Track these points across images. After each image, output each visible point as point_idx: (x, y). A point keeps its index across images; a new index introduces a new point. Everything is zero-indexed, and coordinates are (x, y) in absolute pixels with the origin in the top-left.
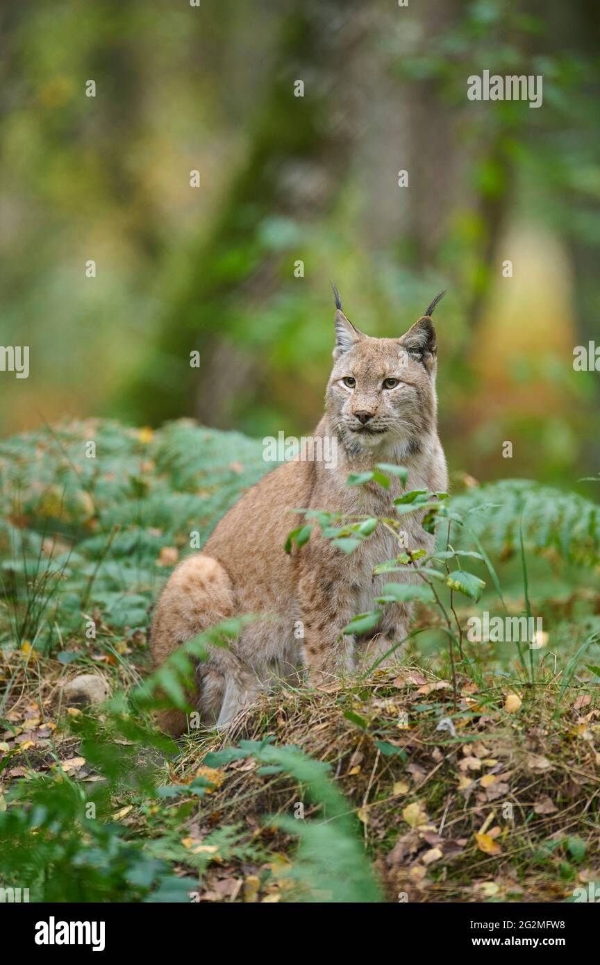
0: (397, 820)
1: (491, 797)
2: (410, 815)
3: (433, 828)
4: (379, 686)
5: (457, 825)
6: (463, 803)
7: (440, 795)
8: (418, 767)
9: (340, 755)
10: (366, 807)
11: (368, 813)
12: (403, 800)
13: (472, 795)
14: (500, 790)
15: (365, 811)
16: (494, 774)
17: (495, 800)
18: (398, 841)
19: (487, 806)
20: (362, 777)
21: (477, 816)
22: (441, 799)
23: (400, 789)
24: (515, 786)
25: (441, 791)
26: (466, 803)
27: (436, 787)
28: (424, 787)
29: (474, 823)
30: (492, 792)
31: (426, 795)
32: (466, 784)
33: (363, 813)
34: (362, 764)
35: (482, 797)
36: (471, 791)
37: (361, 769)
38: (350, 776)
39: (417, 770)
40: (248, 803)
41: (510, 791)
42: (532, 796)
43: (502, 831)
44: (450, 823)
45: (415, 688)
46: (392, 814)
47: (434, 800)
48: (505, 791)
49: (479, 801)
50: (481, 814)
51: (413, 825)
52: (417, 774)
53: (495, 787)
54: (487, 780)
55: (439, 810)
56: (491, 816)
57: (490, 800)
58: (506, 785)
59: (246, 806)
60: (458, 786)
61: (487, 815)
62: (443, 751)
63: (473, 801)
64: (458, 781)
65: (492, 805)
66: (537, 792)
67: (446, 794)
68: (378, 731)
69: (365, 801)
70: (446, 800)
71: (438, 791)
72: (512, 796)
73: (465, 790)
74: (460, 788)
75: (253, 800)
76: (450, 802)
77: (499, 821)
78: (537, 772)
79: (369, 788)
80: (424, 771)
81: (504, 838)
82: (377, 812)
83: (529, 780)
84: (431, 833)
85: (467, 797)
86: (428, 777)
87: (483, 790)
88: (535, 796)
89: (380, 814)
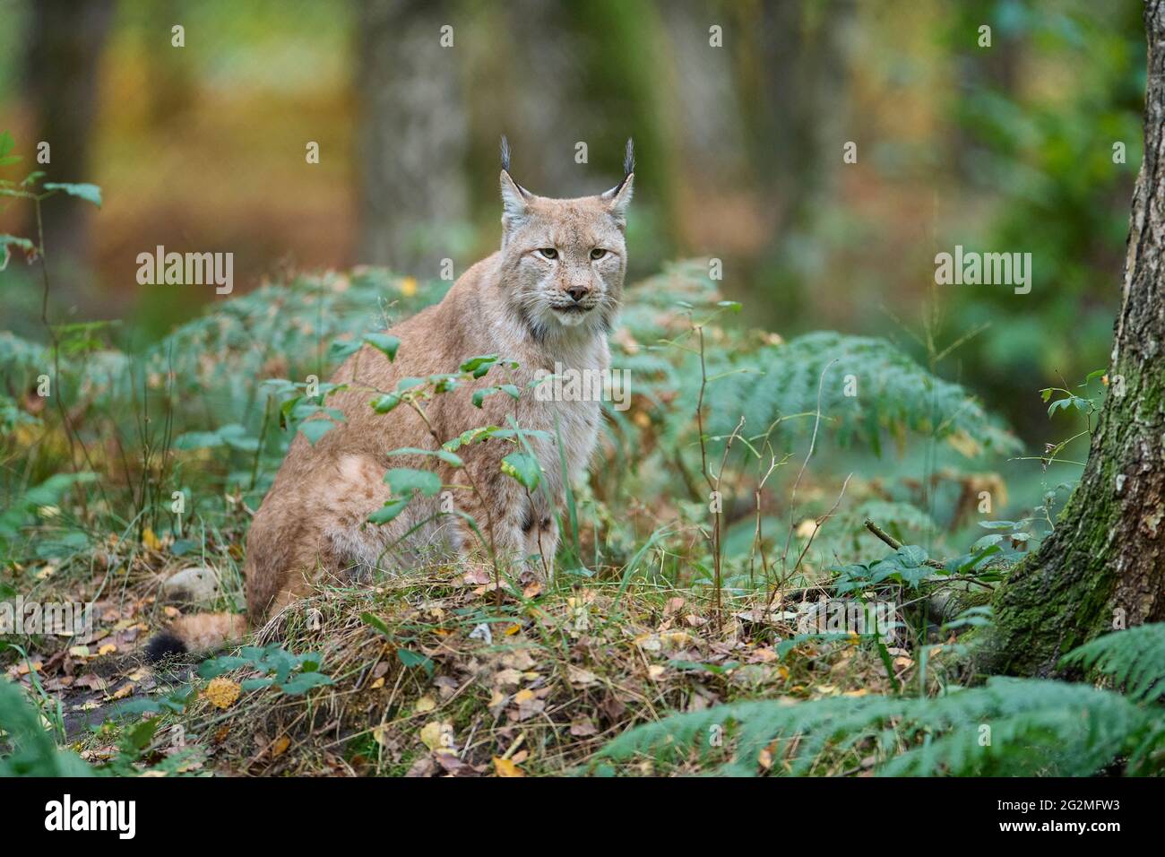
0: (416, 742)
1: (524, 715)
2: (429, 735)
3: (454, 752)
4: (435, 585)
5: (483, 748)
6: (492, 722)
7: (469, 713)
8: (449, 681)
9: (364, 665)
10: (383, 726)
11: (385, 733)
12: (424, 718)
13: (503, 713)
14: (534, 708)
15: (382, 731)
16: (532, 689)
17: (529, 719)
18: (411, 766)
19: (517, 726)
20: (384, 691)
21: (505, 739)
22: (470, 717)
23: (425, 705)
24: (552, 703)
25: (471, 708)
26: (496, 721)
27: (466, 703)
28: (452, 703)
29: (501, 745)
30: (525, 710)
31: (452, 714)
32: (499, 700)
33: (379, 733)
34: (386, 676)
35: (514, 716)
36: (502, 708)
37: (385, 682)
38: (373, 690)
39: (447, 683)
40: (258, 720)
41: (544, 709)
42: (568, 715)
43: (529, 755)
44: (473, 746)
45: (472, 587)
46: (410, 734)
47: (461, 719)
48: (540, 710)
49: (511, 720)
50: (508, 736)
51: (431, 748)
52: (446, 687)
53: (529, 703)
54: (523, 697)
55: (464, 731)
56: (520, 738)
57: (522, 719)
58: (542, 702)
59: (255, 724)
60: (488, 702)
61: (516, 736)
62: (481, 661)
63: (503, 721)
64: (490, 697)
65: (522, 726)
66: (575, 711)
67: (475, 712)
68: (414, 638)
69: (383, 719)
70: (475, 719)
71: (467, 707)
72: (545, 714)
73: (496, 707)
74: (491, 705)
75: (263, 716)
76: (478, 720)
77: (529, 744)
78: (578, 688)
79: (390, 703)
80: (456, 685)
81: (528, 763)
82: (394, 732)
83: (568, 697)
84: (451, 756)
85: (497, 716)
86: (458, 692)
87: (516, 708)
88: (574, 714)
89: (397, 735)
